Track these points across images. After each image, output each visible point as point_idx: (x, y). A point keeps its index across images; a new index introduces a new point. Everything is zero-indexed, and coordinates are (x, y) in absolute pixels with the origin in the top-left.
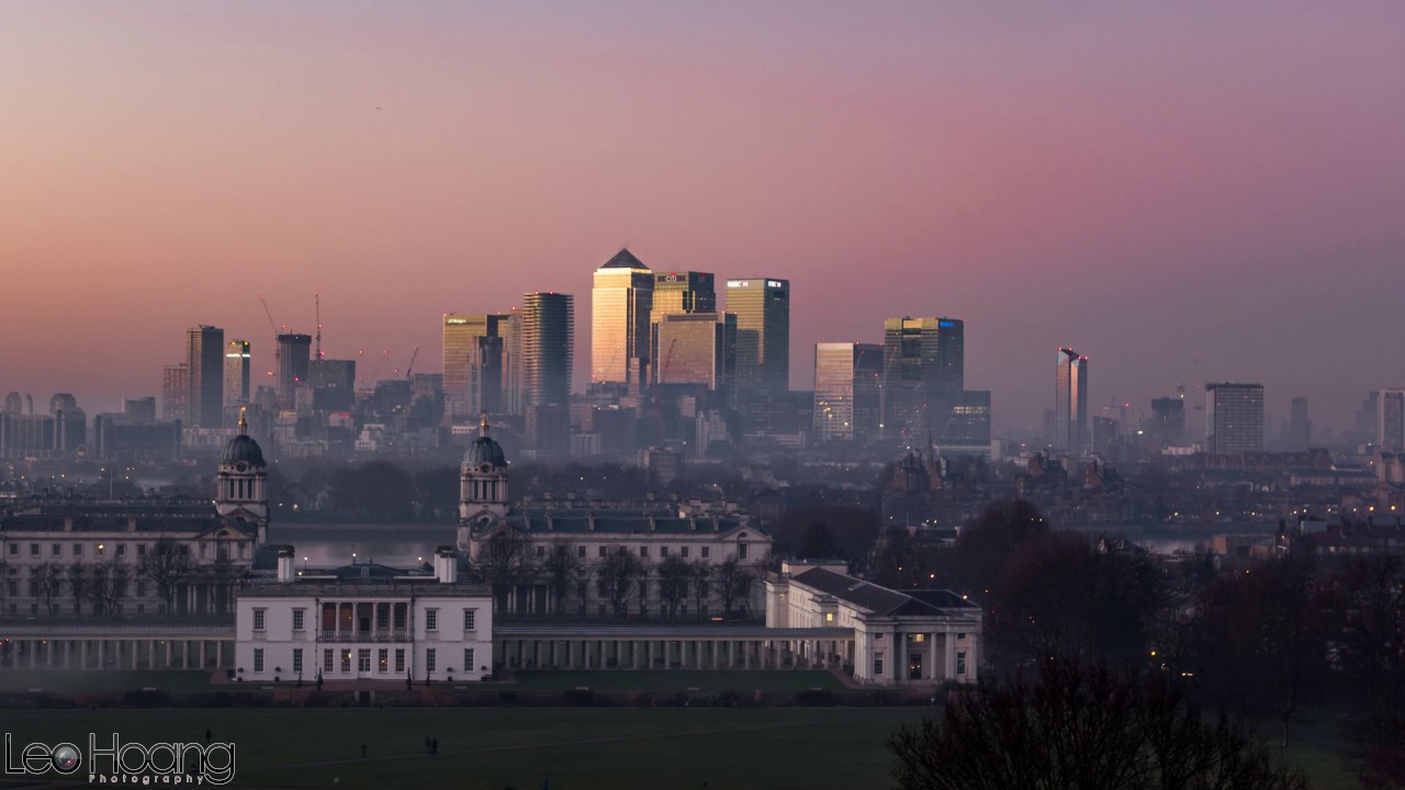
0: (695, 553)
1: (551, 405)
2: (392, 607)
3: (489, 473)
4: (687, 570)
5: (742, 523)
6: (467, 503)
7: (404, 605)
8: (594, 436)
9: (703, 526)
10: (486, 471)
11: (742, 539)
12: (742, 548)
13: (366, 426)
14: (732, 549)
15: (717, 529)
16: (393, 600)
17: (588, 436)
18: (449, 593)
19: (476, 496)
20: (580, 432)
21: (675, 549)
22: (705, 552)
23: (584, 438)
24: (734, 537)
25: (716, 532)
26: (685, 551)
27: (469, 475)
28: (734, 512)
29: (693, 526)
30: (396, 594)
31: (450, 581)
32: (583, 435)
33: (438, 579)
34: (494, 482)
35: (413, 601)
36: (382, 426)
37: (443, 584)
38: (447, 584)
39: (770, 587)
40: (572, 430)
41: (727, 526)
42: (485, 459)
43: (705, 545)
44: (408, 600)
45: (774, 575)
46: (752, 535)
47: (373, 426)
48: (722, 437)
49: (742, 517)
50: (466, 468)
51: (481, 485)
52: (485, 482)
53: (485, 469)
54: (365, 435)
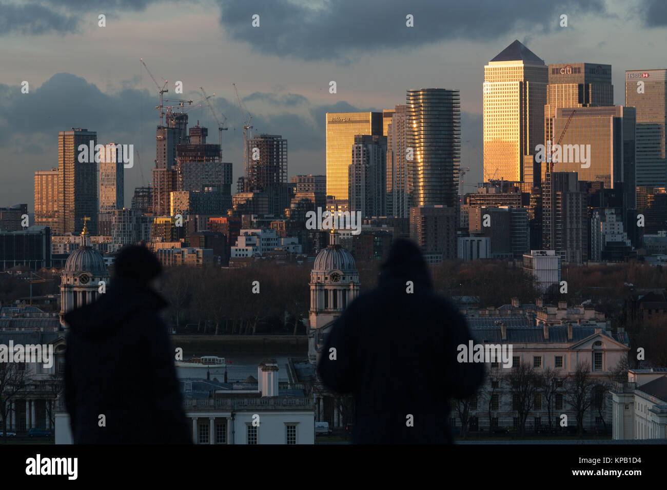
0: (548, 362)
1: (436, 206)
2: (212, 422)
3: (339, 282)
4: (538, 381)
5: (597, 331)
6: (317, 313)
7: (224, 420)
8: (483, 239)
9: (557, 334)
10: (336, 280)
11: (597, 347)
12: (598, 357)
13: (242, 231)
14: (587, 358)
15: (570, 337)
16: (213, 415)
17: (476, 239)
18: (270, 408)
19: (326, 305)
20: (468, 235)
21: (528, 358)
22: (559, 361)
23: (472, 241)
24: (589, 346)
25: (569, 341)
26: (537, 361)
27: (319, 284)
28: (591, 319)
29: (546, 334)
30: (216, 409)
31: (272, 395)
32: (469, 239)
33: (261, 393)
34: (344, 291)
35: (233, 415)
36: (259, 231)
37: (265, 397)
38: (269, 398)
39: (616, 398)
40: (459, 232)
41: (581, 334)
42: (335, 266)
43: (559, 354)
44: (228, 415)
45: (620, 385)
46: (608, 343)
47: (250, 231)
48: (619, 239)
49: (599, 324)
50: (315, 277)
51: (331, 294)
52: (335, 291)
53: (335, 277)
54: (241, 242)
